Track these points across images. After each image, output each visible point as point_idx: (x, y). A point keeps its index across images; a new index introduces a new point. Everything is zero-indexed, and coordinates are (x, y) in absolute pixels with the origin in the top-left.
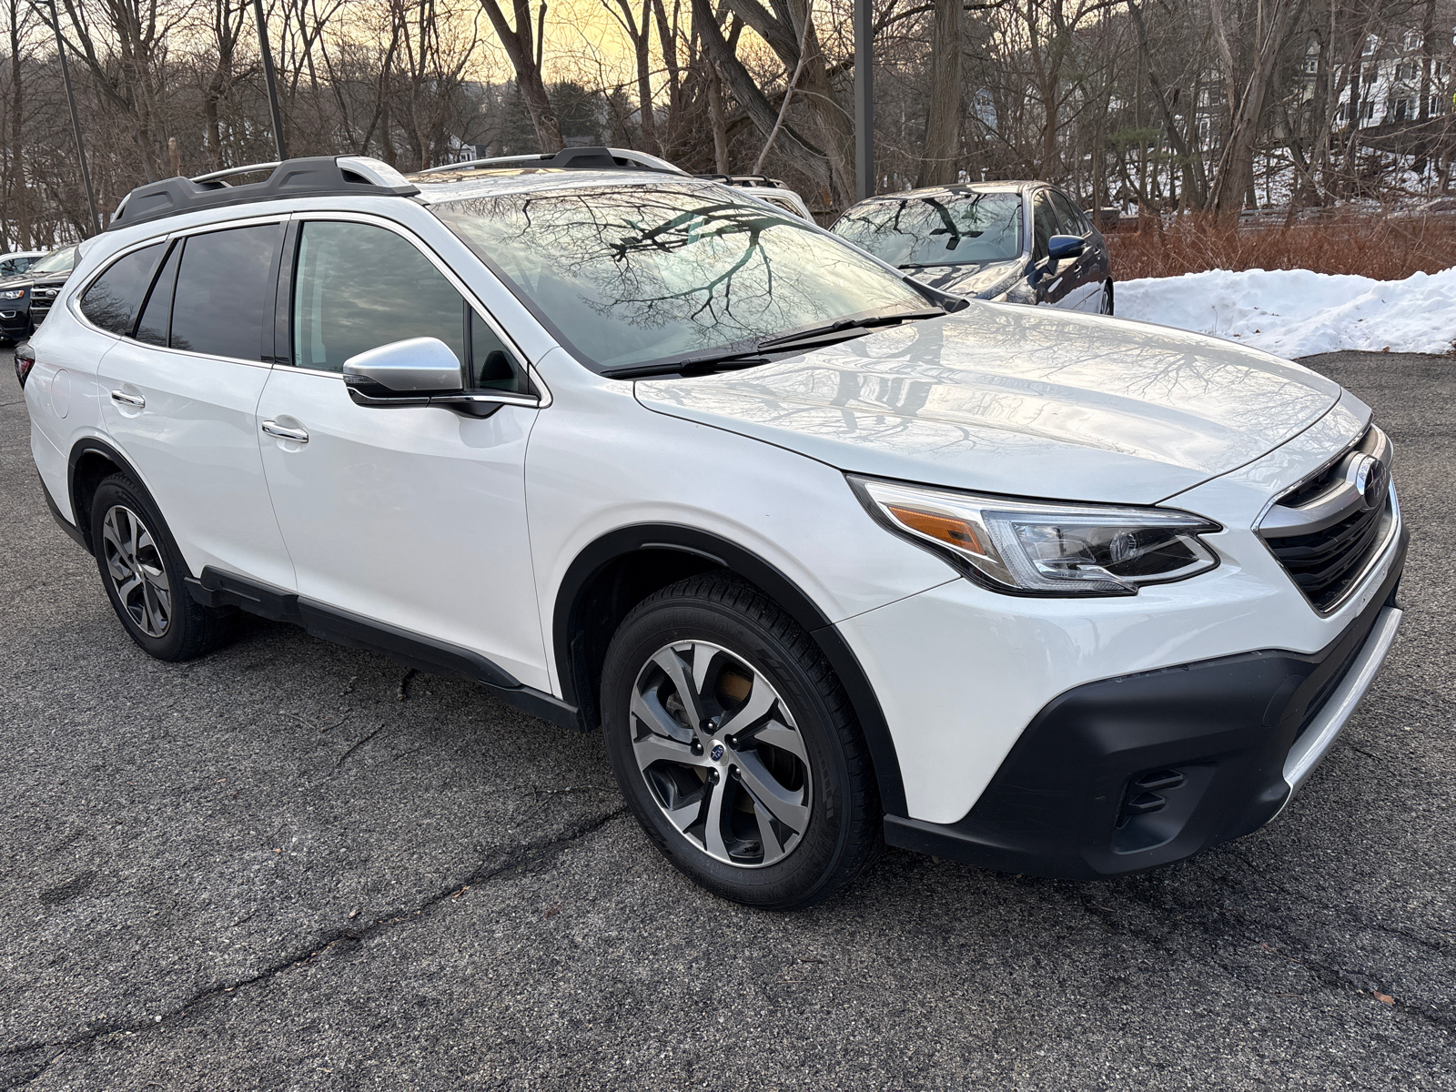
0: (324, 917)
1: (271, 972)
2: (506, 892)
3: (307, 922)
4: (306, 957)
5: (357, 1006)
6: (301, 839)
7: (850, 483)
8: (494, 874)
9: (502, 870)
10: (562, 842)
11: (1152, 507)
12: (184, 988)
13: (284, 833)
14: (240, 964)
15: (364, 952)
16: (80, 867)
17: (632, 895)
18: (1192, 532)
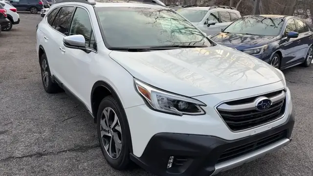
0: (39, 150)
1: (23, 157)
2: (74, 154)
3: (36, 149)
4: (31, 156)
5: (32, 167)
6: (46, 134)
7: (134, 80)
8: (74, 150)
9: (77, 150)
10: (92, 147)
11: (190, 97)
12: (7, 156)
13: (44, 131)
14: (20, 154)
15: (41, 158)
16: (7, 129)
17: (96, 161)
18: (200, 105)
